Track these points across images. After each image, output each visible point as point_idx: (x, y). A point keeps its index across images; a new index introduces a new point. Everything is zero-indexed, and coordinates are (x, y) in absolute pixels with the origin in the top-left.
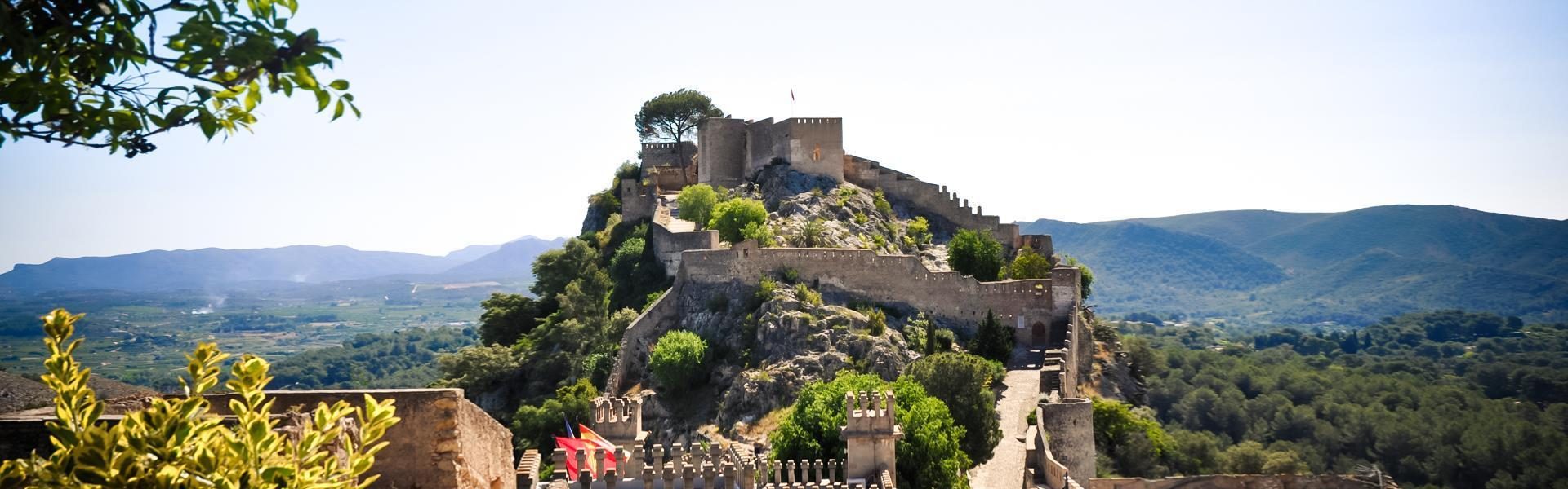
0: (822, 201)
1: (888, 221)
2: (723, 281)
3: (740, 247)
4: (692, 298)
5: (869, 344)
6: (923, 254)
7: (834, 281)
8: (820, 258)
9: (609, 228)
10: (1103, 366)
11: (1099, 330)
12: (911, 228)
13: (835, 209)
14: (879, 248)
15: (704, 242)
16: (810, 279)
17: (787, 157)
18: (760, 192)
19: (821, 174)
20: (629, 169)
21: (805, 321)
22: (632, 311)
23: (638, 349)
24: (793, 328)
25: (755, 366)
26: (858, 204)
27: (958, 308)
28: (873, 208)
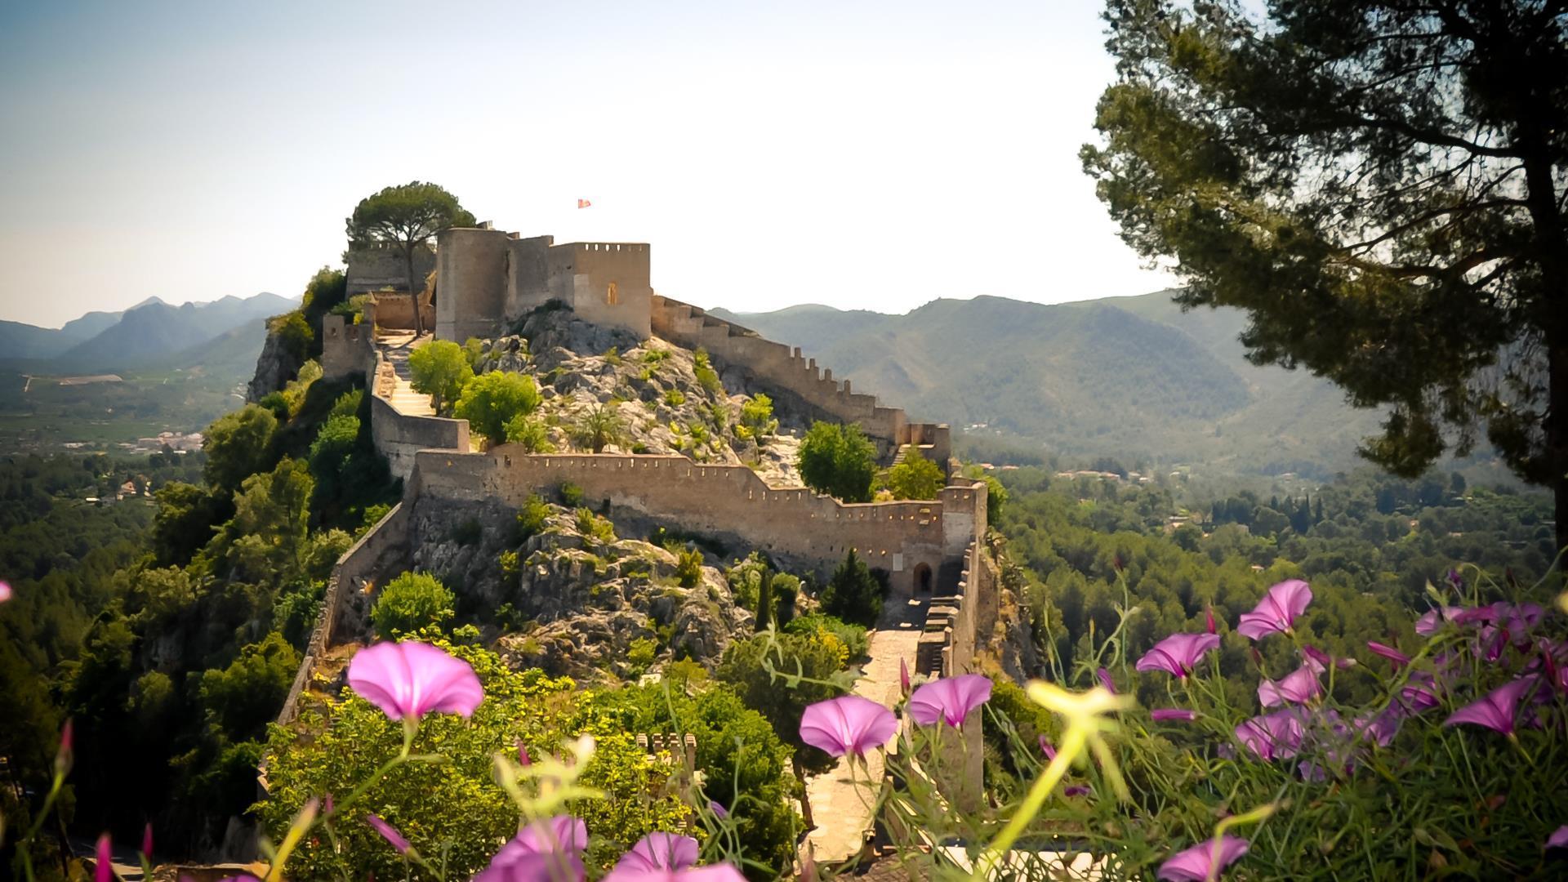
0: (618, 370)
1: (712, 400)
2: (474, 498)
3: (500, 453)
4: (429, 520)
5: (679, 600)
6: (763, 452)
7: (633, 502)
8: (613, 469)
9: (304, 387)
10: (1007, 626)
11: (1008, 573)
12: (747, 412)
13: (636, 383)
14: (698, 446)
15: (447, 436)
16: (599, 499)
17: (568, 298)
18: (529, 353)
19: (617, 326)
20: (328, 279)
21: (589, 566)
22: (343, 533)
23: (352, 592)
24: (572, 575)
25: (516, 629)
26: (671, 375)
27: (808, 541)
28: (692, 381)
